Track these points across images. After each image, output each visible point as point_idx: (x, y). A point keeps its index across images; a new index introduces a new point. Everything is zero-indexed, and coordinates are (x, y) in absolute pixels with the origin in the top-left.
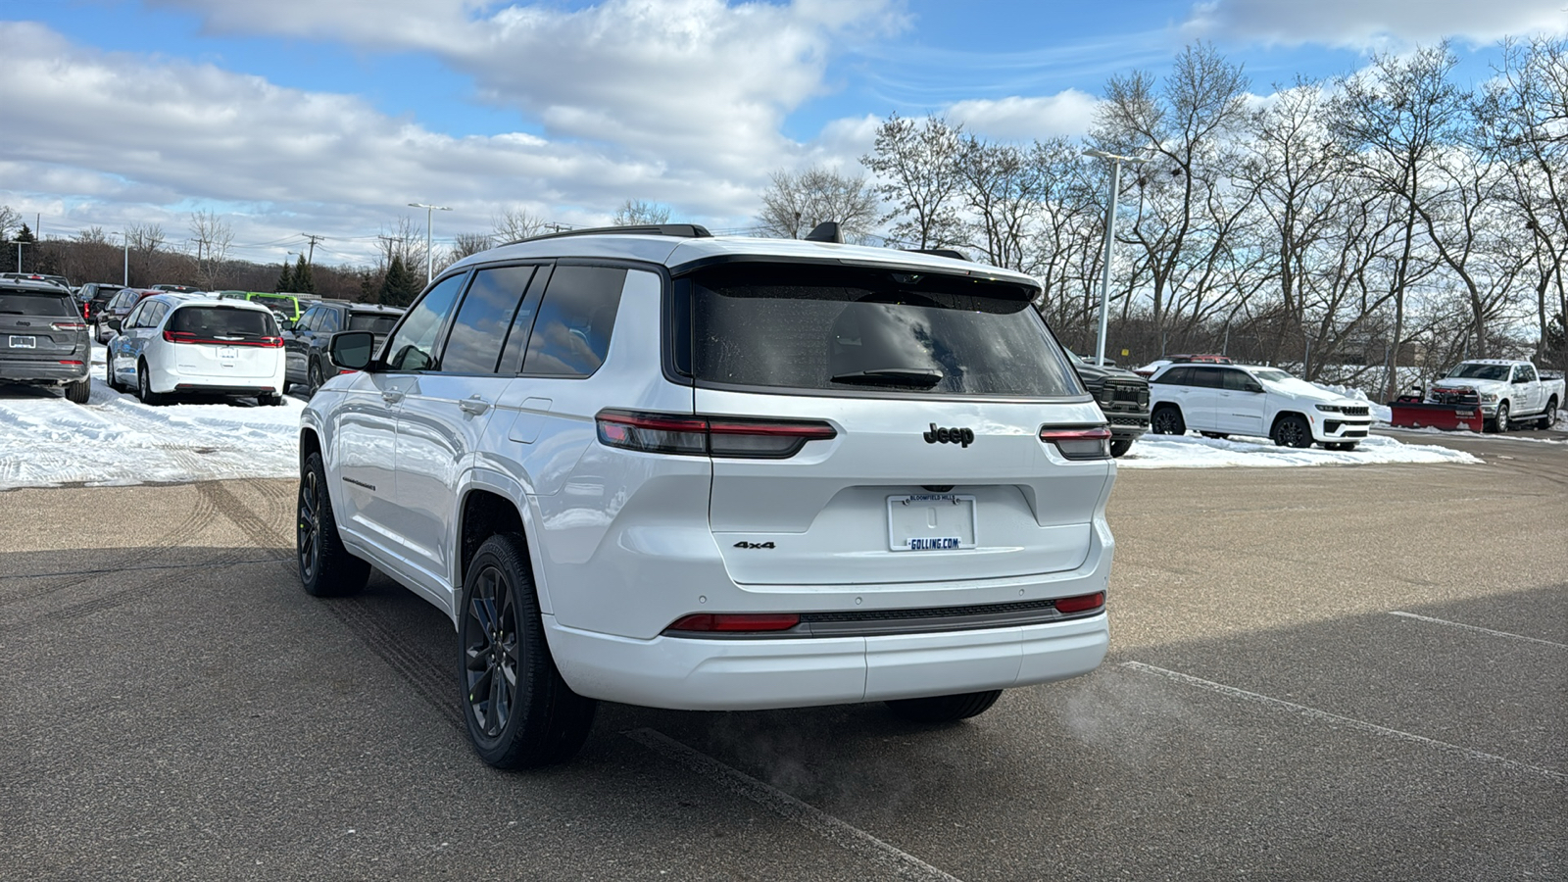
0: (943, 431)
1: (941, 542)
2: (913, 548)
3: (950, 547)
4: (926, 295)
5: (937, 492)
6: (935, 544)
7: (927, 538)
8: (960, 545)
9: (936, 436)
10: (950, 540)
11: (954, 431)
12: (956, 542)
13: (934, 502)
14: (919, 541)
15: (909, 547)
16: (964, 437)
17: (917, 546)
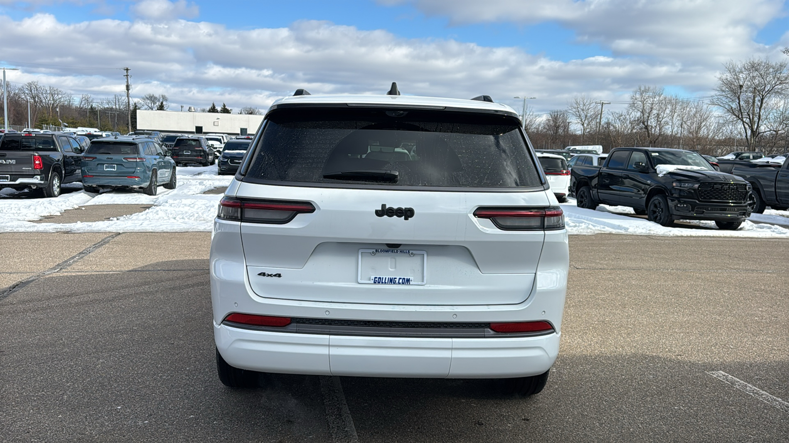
0: (391, 209)
1: (397, 280)
2: (375, 283)
3: (403, 283)
4: (417, 124)
5: (393, 248)
6: (392, 281)
7: (386, 276)
8: (411, 283)
9: (385, 212)
10: (404, 279)
11: (400, 209)
12: (408, 280)
13: (393, 254)
14: (380, 278)
15: (373, 282)
16: (408, 213)
17: (378, 281)
